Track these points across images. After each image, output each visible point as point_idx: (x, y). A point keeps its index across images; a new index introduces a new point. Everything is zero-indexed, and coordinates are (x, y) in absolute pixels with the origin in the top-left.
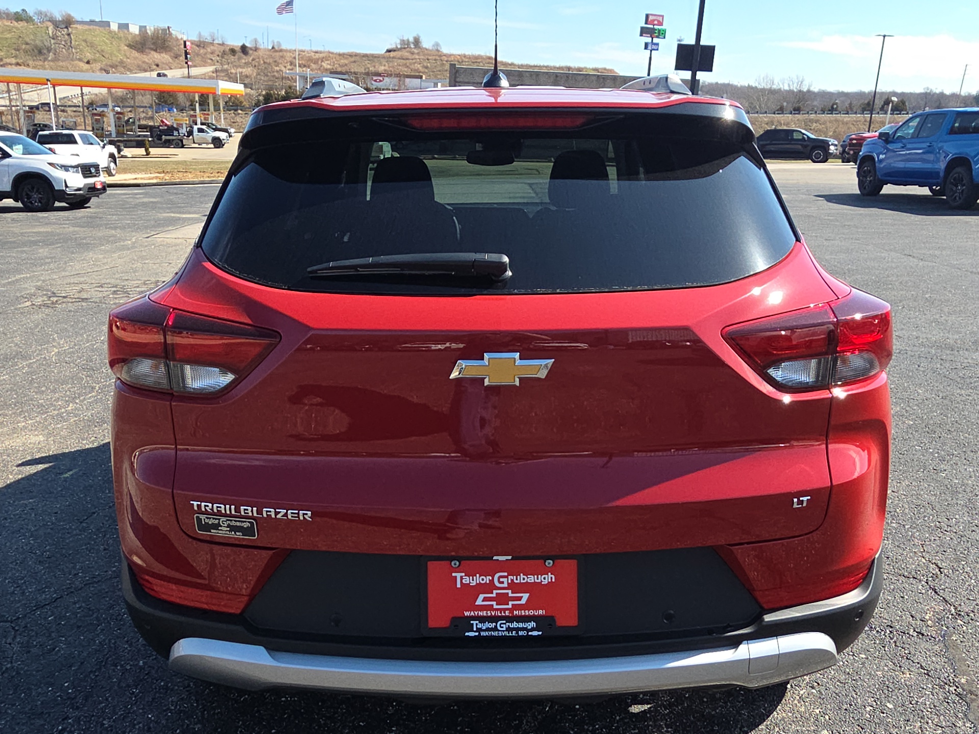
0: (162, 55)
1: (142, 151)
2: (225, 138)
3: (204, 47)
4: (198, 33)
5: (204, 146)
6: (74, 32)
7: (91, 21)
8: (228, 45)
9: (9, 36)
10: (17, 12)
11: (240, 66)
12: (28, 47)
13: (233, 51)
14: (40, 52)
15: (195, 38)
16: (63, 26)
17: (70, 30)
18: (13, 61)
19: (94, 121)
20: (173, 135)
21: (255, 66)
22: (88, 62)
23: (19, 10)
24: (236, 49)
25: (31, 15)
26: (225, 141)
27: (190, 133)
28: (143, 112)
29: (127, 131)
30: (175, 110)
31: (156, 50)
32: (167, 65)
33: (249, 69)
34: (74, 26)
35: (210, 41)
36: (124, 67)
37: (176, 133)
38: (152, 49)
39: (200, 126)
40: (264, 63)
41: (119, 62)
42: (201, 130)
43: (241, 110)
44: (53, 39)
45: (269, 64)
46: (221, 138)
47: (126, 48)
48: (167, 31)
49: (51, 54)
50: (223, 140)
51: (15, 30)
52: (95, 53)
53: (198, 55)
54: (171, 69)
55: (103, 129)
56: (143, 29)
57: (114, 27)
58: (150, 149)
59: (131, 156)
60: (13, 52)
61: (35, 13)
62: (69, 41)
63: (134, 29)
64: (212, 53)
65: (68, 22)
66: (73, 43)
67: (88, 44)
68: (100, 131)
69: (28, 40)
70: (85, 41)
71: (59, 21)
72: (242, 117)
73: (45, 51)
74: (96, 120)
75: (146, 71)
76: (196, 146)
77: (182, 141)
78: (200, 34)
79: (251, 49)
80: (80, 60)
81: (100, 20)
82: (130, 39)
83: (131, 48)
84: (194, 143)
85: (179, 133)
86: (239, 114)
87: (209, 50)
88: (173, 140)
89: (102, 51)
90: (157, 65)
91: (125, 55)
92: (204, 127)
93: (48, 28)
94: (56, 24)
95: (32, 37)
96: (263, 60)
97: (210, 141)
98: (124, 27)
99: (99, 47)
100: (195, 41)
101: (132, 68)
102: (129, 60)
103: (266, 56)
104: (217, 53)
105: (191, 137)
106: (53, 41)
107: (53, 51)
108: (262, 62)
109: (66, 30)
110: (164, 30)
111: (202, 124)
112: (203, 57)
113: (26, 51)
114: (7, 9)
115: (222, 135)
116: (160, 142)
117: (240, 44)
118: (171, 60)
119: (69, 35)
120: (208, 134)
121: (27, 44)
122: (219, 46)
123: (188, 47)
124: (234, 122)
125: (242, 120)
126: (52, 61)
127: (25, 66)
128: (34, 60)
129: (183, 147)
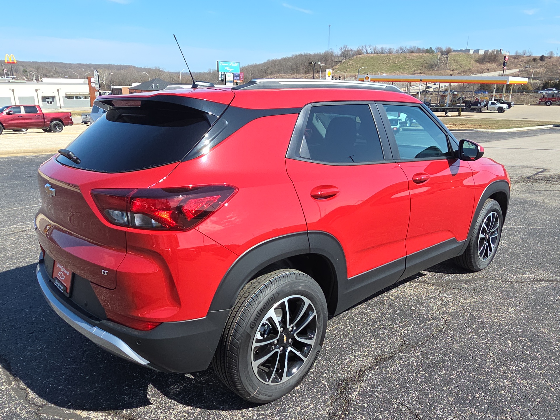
0: (492, 64)
1: (457, 114)
2: (506, 107)
3: (518, 59)
4: (516, 51)
5: (493, 111)
6: (450, 56)
7: (460, 50)
8: (532, 56)
9: (420, 60)
10: (428, 49)
11: (536, 68)
12: (427, 65)
13: (534, 60)
14: (432, 67)
15: (513, 54)
16: (446, 54)
17: (448, 55)
18: (419, 71)
19: (441, 99)
20: (477, 106)
21: (546, 67)
22: (453, 70)
23: (429, 48)
24: (537, 58)
25: (434, 50)
26: (505, 109)
27: (486, 105)
28: (470, 94)
29: (457, 104)
30: (487, 93)
31: (489, 62)
32: (494, 69)
33: (542, 69)
34: (451, 53)
35: (522, 55)
36: (470, 72)
37: (479, 105)
38: (487, 62)
39: (493, 101)
40: (553, 65)
41: (468, 70)
42: (492, 103)
43: (525, 92)
44: (439, 60)
45: (556, 65)
46: (503, 108)
47: (474, 62)
48: (499, 52)
49: (436, 67)
50: (504, 108)
51: (423, 57)
52: (457, 66)
53: (513, 63)
54: (495, 71)
55: (444, 102)
56: (486, 52)
57: (471, 52)
58: (461, 113)
59: (450, 116)
60: (420, 67)
61: (436, 49)
62: (446, 61)
63: (482, 52)
64: (522, 61)
65: (448, 52)
66: (448, 61)
67: (455, 61)
68: (443, 104)
69: (427, 61)
70: (454, 60)
71: (444, 51)
72: (524, 96)
73: (434, 66)
74: (442, 98)
75: (481, 73)
76: (489, 111)
77: (481, 109)
78: (517, 51)
79: (547, 57)
80: (449, 69)
81: (466, 49)
82: (477, 57)
83: (477, 62)
84: (487, 110)
85: (481, 105)
86: (523, 94)
87: (520, 60)
88: (476, 108)
89: (461, 64)
90: (488, 70)
91: (472, 66)
92: (495, 102)
93: (438, 55)
94: (442, 53)
95: (430, 60)
96: (552, 64)
97: (497, 109)
98: (477, 51)
99: (460, 63)
100: (513, 56)
101: (474, 72)
102: (473, 68)
103: (555, 61)
104: (525, 61)
105: (486, 107)
106: (439, 61)
107: (438, 66)
108: (551, 64)
109: (446, 55)
110: (497, 51)
111: (495, 100)
112: (515, 64)
113: (425, 67)
114: (424, 48)
115: (505, 106)
116: (470, 109)
117: (541, 55)
118: (496, 67)
119: (447, 58)
120: (497, 105)
121: (427, 63)
122: (527, 57)
123: (506, 59)
124: (519, 99)
125: (524, 97)
126: (436, 70)
127: (423, 74)
128: (428, 71)
129: (481, 112)
